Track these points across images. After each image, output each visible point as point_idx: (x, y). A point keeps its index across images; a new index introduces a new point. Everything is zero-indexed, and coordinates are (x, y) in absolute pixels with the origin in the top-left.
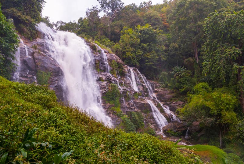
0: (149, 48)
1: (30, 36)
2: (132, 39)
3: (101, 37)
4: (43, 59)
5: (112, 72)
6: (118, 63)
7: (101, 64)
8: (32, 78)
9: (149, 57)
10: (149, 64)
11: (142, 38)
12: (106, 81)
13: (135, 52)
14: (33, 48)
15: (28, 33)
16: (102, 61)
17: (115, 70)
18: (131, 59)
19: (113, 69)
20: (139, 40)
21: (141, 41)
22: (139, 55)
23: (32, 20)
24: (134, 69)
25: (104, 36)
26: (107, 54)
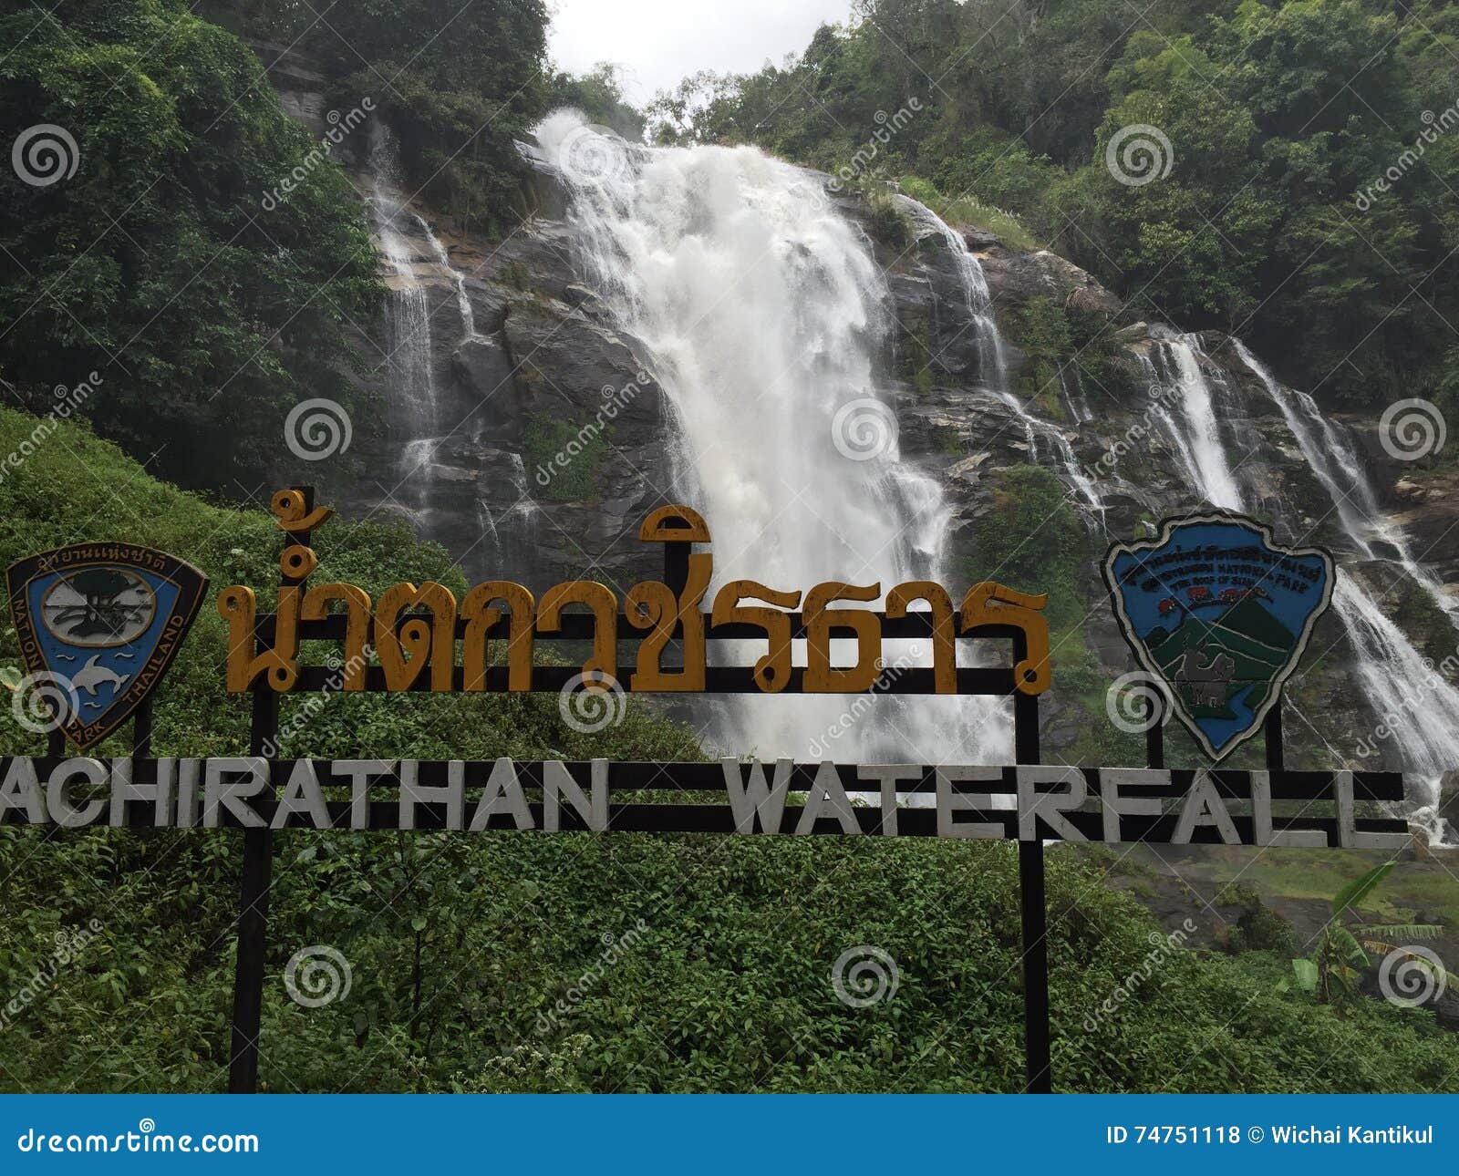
0: (1336, 170)
1: (484, 210)
2: (1183, 122)
3: (965, 140)
4: (556, 345)
5: (1025, 380)
6: (1073, 313)
7: (943, 331)
8: (504, 462)
9: (1331, 237)
10: (1331, 290)
11: (1268, 99)
12: (976, 446)
13: (1215, 210)
14: (503, 282)
15: (473, 199)
16: (952, 311)
17: (1045, 364)
18: (1183, 272)
19: (1036, 359)
20: (1244, 120)
21: (1259, 119)
22: (1254, 232)
23: (494, 113)
24: (1208, 347)
25: (984, 130)
26: (984, 256)
